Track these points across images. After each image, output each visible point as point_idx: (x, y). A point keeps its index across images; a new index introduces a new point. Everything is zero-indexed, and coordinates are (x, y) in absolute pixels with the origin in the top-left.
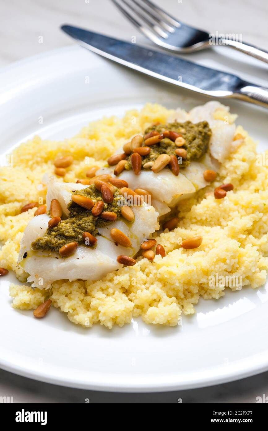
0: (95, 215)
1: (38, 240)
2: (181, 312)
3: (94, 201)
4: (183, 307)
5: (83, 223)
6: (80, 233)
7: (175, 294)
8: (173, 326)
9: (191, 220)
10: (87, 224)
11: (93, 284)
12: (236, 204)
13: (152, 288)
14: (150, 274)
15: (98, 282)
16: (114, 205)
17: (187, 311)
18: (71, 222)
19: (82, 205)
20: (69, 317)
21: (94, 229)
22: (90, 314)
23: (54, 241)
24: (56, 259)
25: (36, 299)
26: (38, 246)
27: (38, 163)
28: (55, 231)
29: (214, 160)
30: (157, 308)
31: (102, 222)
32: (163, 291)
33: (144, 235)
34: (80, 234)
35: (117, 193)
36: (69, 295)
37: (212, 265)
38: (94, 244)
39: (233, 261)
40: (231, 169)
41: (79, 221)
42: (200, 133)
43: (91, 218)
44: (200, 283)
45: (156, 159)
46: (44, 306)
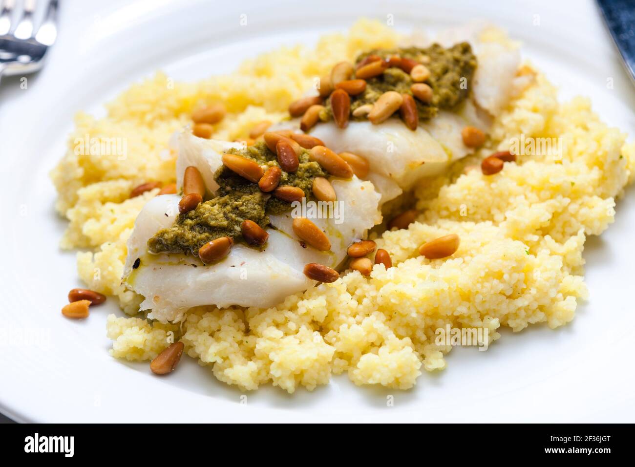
0: (266, 190)
1: (161, 233)
2: (420, 364)
3: (264, 167)
4: (423, 357)
5: (242, 205)
6: (238, 223)
7: (411, 333)
8: (406, 388)
9: (438, 212)
10: (250, 206)
11: (260, 314)
12: (522, 183)
13: (367, 321)
14: (365, 299)
15: (270, 311)
16: (300, 176)
17: (431, 364)
18: (221, 202)
19: (242, 173)
20: (214, 373)
21: (263, 215)
22: (253, 366)
23: (189, 235)
24: (193, 267)
25: (155, 341)
26: (160, 244)
27: (162, 118)
28: (192, 219)
29: (481, 112)
30: (377, 356)
31: (277, 204)
32: (388, 327)
33: (354, 231)
34: (237, 225)
35: (306, 157)
36: (217, 334)
37: (478, 282)
38: (263, 242)
39: (516, 276)
40: (513, 126)
41: (236, 201)
42: (457, 61)
43: (257, 196)
44: (456, 314)
45: (376, 100)
46: (170, 353)
